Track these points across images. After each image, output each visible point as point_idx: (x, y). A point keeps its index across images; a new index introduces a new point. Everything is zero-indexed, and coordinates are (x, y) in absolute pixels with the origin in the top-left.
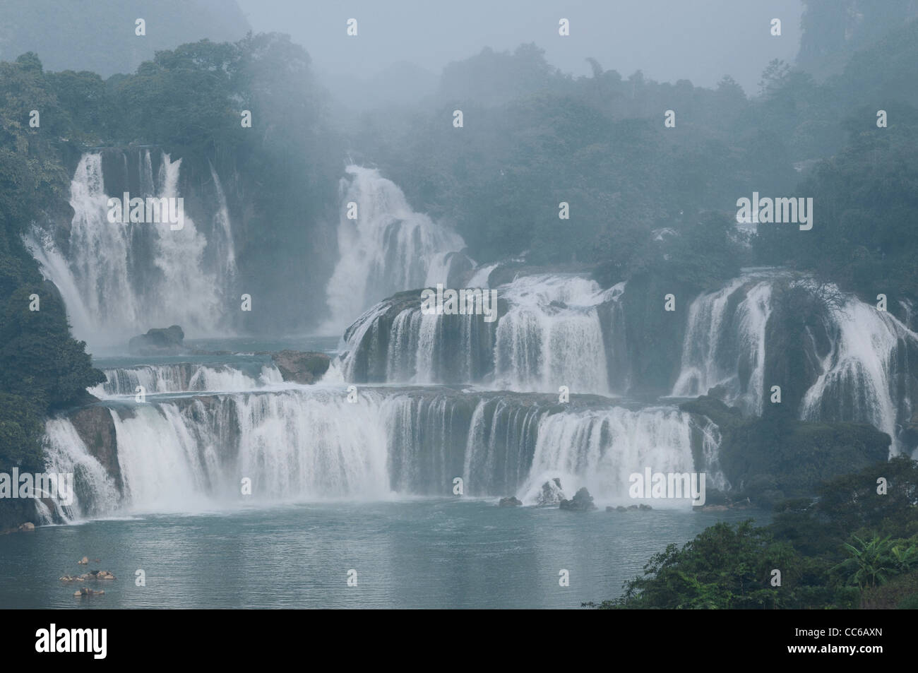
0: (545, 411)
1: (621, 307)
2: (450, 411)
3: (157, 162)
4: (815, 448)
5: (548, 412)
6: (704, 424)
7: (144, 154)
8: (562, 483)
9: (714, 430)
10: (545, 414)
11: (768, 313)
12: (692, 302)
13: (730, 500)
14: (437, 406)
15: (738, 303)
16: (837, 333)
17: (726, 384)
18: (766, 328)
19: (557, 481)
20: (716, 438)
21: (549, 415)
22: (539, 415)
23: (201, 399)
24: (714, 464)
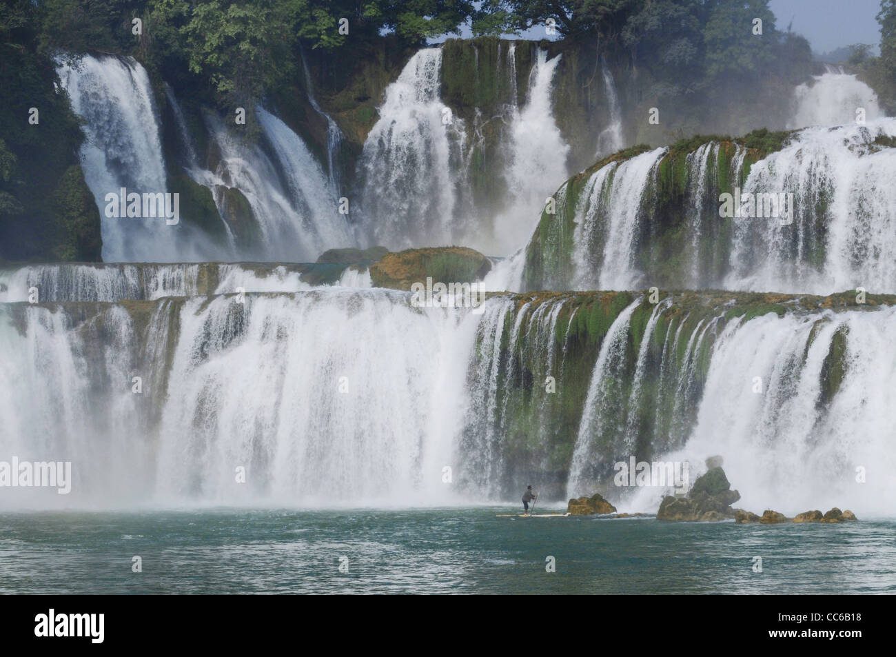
7: (505, 49)
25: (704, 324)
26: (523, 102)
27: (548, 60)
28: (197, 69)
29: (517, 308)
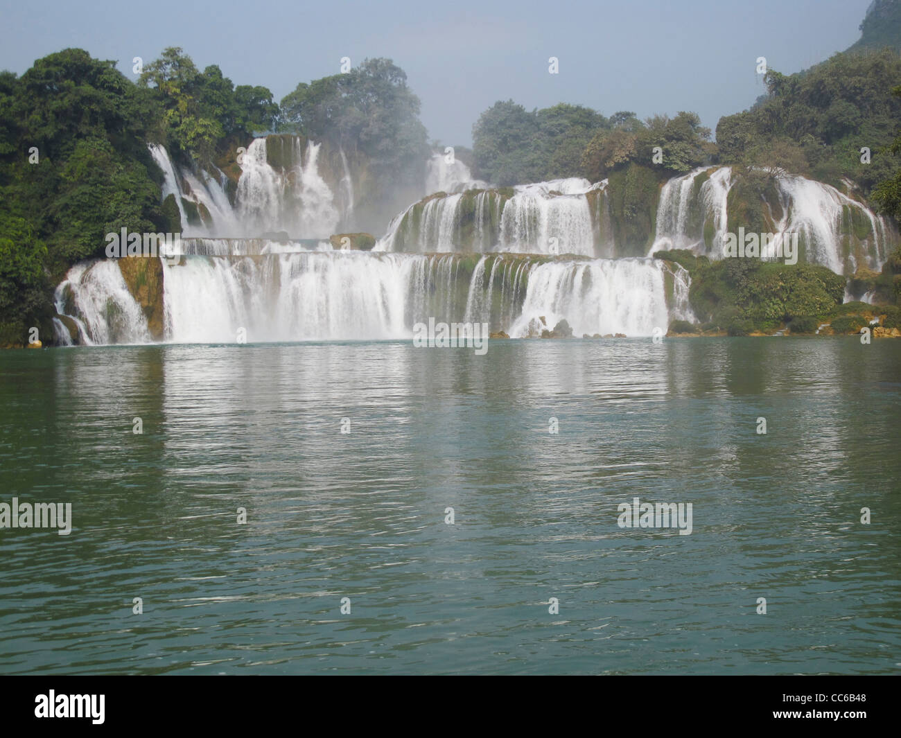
0: (536, 262)
1: (606, 193)
2: (456, 265)
3: (304, 146)
4: (781, 283)
5: (538, 263)
6: (675, 269)
7: (295, 140)
8: (546, 320)
9: (684, 274)
10: (535, 265)
11: (729, 188)
12: (664, 185)
13: (701, 330)
14: (445, 261)
15: (703, 182)
16: (789, 201)
17: (692, 248)
18: (727, 198)
19: (543, 319)
20: (686, 281)
21: (538, 265)
22: (530, 266)
23: (252, 257)
24: (684, 303)
25: (522, 266)
26: (304, 164)
27: (315, 145)
28: (184, 148)
29: (429, 260)
